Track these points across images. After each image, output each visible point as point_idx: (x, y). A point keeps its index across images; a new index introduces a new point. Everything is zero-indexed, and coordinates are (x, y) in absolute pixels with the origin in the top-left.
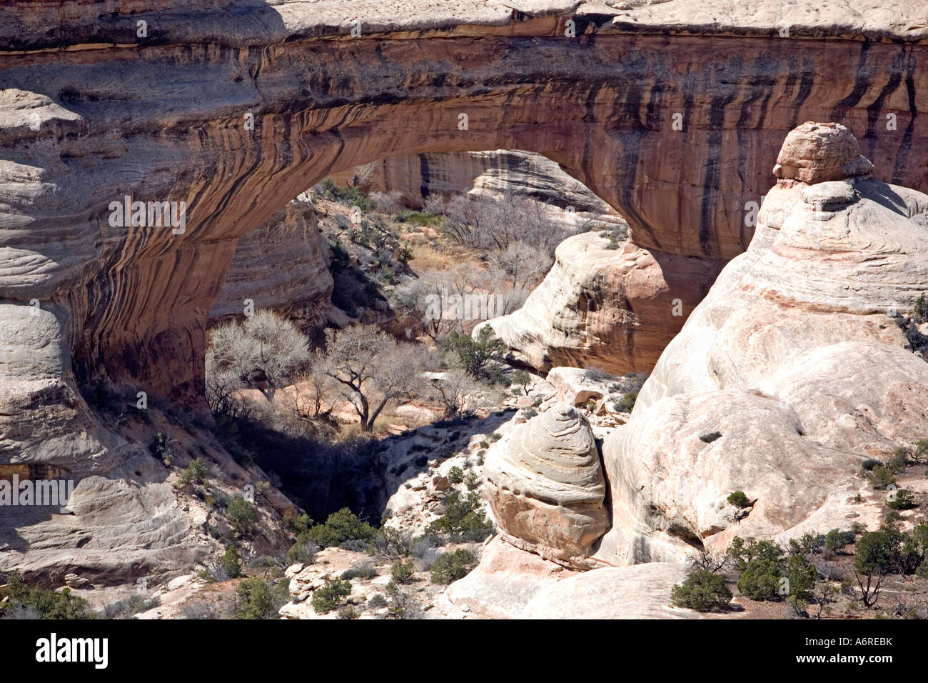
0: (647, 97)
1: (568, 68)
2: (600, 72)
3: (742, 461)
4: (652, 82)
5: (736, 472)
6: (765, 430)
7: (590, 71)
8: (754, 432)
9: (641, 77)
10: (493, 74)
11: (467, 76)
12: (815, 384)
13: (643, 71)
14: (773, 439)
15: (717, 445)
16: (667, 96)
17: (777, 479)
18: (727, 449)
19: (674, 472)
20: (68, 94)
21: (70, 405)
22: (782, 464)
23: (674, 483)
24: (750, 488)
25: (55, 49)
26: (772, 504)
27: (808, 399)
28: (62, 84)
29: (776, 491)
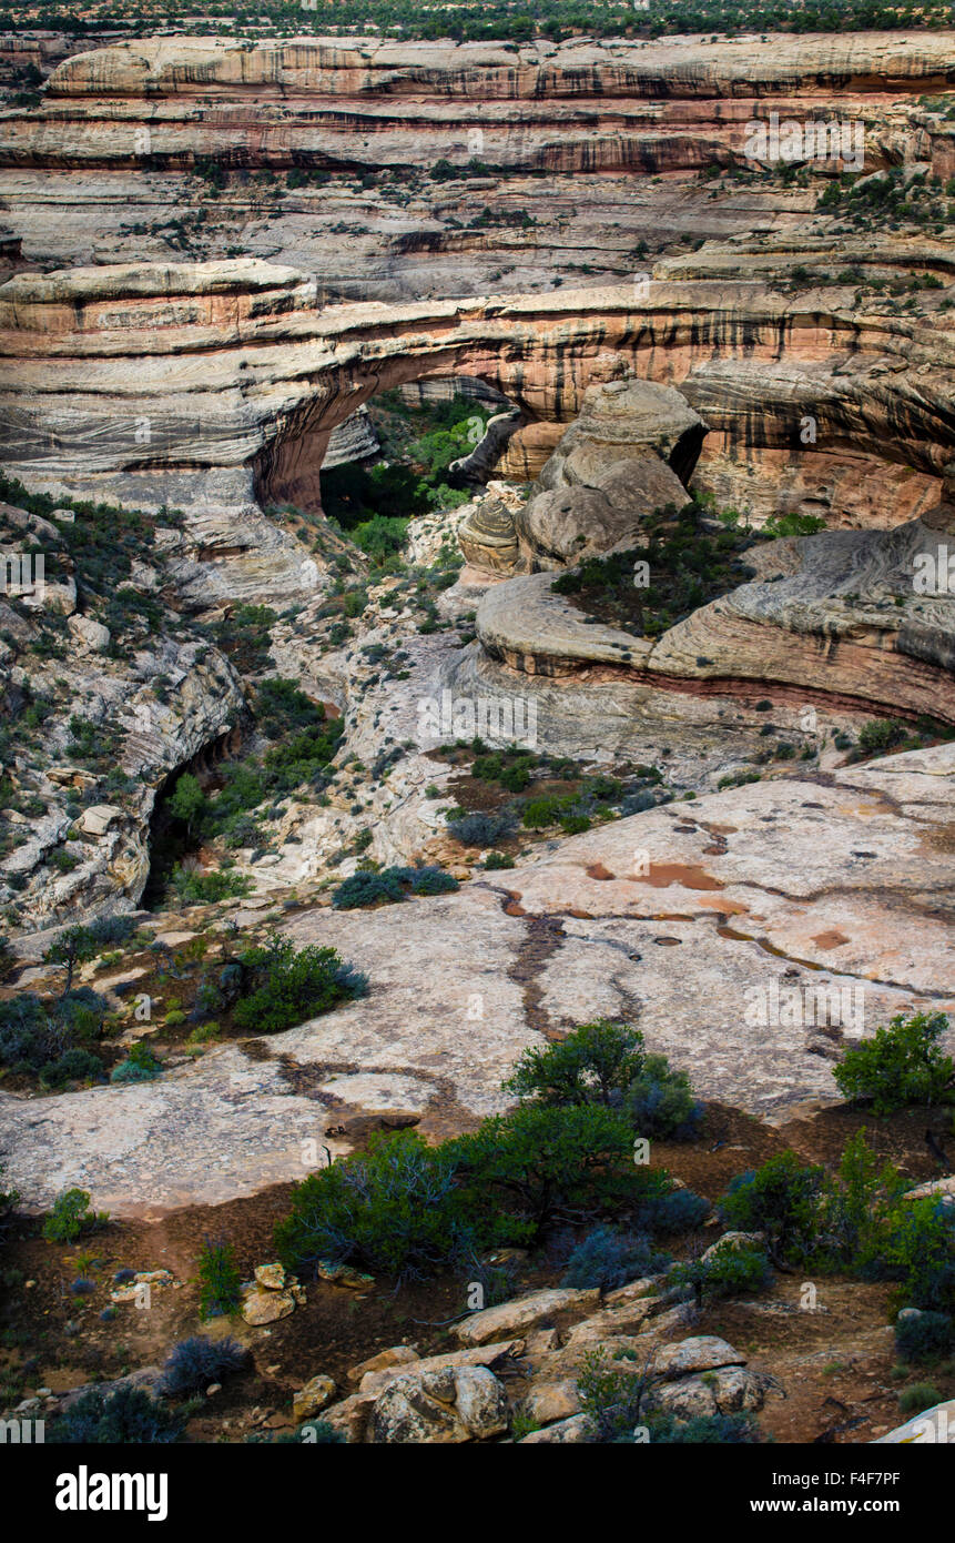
0: (526, 345)
1: (487, 334)
2: (501, 336)
3: (582, 520)
4: (526, 339)
5: (580, 526)
6: (592, 504)
7: (496, 336)
8: (587, 505)
9: (522, 336)
10: (449, 340)
11: (437, 342)
12: (615, 480)
13: (523, 332)
14: (597, 510)
15: (570, 513)
16: (535, 345)
17: (600, 528)
18: (574, 515)
19: (550, 528)
20: (244, 366)
21: (257, 517)
22: (601, 521)
23: (550, 534)
24: (587, 532)
25: (236, 344)
26: (597, 540)
27: (612, 488)
28: (241, 361)
29: (599, 534)
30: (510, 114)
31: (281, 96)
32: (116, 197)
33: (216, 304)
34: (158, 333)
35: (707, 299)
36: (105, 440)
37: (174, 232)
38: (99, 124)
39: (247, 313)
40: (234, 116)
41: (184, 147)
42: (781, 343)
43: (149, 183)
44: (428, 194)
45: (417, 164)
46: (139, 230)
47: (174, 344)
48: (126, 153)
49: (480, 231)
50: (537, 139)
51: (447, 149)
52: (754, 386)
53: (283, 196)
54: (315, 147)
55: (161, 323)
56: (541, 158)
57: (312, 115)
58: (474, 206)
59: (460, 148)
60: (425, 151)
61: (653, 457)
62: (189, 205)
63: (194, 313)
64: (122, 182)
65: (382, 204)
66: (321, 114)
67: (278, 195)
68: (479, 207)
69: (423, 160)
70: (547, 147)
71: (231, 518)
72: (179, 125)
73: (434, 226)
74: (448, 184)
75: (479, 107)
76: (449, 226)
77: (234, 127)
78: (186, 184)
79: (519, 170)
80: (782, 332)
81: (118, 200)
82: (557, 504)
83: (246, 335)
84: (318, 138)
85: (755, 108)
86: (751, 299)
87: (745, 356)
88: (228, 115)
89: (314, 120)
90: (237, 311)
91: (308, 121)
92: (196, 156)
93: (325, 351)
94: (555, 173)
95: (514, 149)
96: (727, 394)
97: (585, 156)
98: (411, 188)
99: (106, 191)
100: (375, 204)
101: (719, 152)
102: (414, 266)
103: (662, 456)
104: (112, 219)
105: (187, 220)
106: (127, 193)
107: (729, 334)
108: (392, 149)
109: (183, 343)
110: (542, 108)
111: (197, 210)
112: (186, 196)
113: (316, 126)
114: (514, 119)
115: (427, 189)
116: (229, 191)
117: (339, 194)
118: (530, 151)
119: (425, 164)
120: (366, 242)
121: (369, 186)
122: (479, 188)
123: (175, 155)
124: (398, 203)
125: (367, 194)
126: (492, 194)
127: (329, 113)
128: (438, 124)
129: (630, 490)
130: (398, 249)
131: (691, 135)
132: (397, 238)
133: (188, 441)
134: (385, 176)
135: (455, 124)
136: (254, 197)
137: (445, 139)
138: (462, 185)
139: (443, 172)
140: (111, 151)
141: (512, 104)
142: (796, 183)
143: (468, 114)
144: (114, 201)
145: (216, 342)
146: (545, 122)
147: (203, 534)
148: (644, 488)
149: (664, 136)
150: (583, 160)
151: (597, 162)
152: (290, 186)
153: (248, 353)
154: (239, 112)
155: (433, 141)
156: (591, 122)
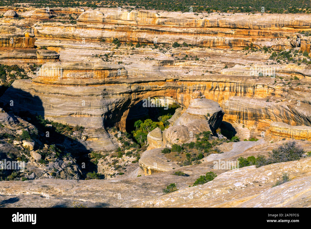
0: (184, 89)
1: (174, 86)
2: (178, 86)
3: (179, 134)
4: (185, 87)
5: (178, 136)
6: (183, 130)
7: (176, 86)
8: (181, 131)
9: (183, 87)
10: (163, 86)
11: (160, 87)
12: (191, 124)
13: (184, 86)
14: (184, 132)
15: (176, 132)
16: (187, 89)
17: (183, 137)
18: (177, 133)
19: (170, 136)
20: (105, 90)
21: (103, 130)
22: (184, 135)
23: (170, 138)
24: (180, 138)
25: (104, 83)
26: (182, 140)
27: (189, 126)
28: (104, 88)
29: (183, 139)
30: (195, 31)
31: (137, 24)
32: (92, 47)
33: (99, 73)
34: (82, 80)
35: (234, 80)
36: (65, 107)
37: (105, 57)
38: (90, 29)
39: (107, 76)
40: (124, 28)
41: (111, 36)
42: (254, 93)
43: (101, 44)
44: (171, 50)
45: (169, 43)
46: (97, 56)
47: (86, 83)
48: (96, 36)
49: (184, 61)
50: (201, 38)
51: (177, 39)
52: (245, 103)
53: (135, 49)
54: (144, 37)
55: (83, 77)
56: (202, 43)
57: (144, 29)
58: (183, 54)
59: (180, 39)
60: (172, 40)
61: (204, 119)
62: (110, 50)
63: (93, 75)
64: (94, 44)
65: (159, 53)
66: (146, 29)
67: (133, 49)
68: (184, 55)
69: (171, 42)
70: (203, 40)
71: (96, 130)
72: (110, 30)
73: (172, 59)
74: (177, 48)
75: (187, 29)
76: (176, 59)
77: (123, 31)
78: (110, 45)
79: (196, 46)
80: (254, 89)
81: (92, 48)
82: (174, 129)
83: (106, 82)
84: (145, 35)
85: (259, 32)
86: (246, 81)
87: (244, 95)
88: (123, 28)
89: (144, 31)
90: (105, 75)
91: (143, 31)
92: (113, 38)
93: (128, 87)
94: (206, 47)
95: (195, 40)
96: (238, 105)
97: (214, 43)
98: (167, 49)
99: (89, 46)
100: (157, 52)
101: (249, 43)
102: (166, 68)
103: (207, 119)
104: (91, 53)
105: (109, 54)
106: (95, 47)
107: (239, 89)
108: (163, 39)
109: (89, 83)
110: (203, 30)
111: (112, 52)
112: (110, 48)
113: (145, 32)
114: (195, 33)
115: (171, 49)
116: (121, 47)
117: (149, 49)
118: (199, 41)
119: (171, 43)
120: (154, 62)
121: (156, 47)
122: (185, 50)
123: (108, 38)
124: (163, 52)
125: (155, 50)
126: (188, 51)
127: (148, 29)
128: (176, 33)
129: (194, 127)
130: (162, 64)
131: (242, 39)
132: (161, 61)
133: (87, 108)
134: (161, 45)
135: (180, 33)
136: (127, 49)
137: (177, 37)
138: (180, 49)
139: (176, 45)
140: (92, 36)
141: (195, 29)
142: (268, 52)
143: (184, 31)
144: (91, 48)
145: (98, 83)
146: (204, 33)
147: (87, 133)
148: (198, 127)
149: (235, 39)
150: (213, 44)
151: (217, 45)
152: (137, 47)
153: (106, 86)
154: (125, 28)
155: (174, 37)
156: (216, 34)
